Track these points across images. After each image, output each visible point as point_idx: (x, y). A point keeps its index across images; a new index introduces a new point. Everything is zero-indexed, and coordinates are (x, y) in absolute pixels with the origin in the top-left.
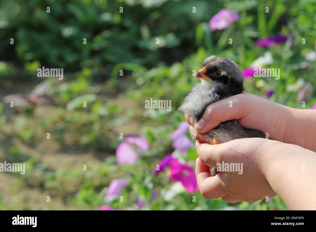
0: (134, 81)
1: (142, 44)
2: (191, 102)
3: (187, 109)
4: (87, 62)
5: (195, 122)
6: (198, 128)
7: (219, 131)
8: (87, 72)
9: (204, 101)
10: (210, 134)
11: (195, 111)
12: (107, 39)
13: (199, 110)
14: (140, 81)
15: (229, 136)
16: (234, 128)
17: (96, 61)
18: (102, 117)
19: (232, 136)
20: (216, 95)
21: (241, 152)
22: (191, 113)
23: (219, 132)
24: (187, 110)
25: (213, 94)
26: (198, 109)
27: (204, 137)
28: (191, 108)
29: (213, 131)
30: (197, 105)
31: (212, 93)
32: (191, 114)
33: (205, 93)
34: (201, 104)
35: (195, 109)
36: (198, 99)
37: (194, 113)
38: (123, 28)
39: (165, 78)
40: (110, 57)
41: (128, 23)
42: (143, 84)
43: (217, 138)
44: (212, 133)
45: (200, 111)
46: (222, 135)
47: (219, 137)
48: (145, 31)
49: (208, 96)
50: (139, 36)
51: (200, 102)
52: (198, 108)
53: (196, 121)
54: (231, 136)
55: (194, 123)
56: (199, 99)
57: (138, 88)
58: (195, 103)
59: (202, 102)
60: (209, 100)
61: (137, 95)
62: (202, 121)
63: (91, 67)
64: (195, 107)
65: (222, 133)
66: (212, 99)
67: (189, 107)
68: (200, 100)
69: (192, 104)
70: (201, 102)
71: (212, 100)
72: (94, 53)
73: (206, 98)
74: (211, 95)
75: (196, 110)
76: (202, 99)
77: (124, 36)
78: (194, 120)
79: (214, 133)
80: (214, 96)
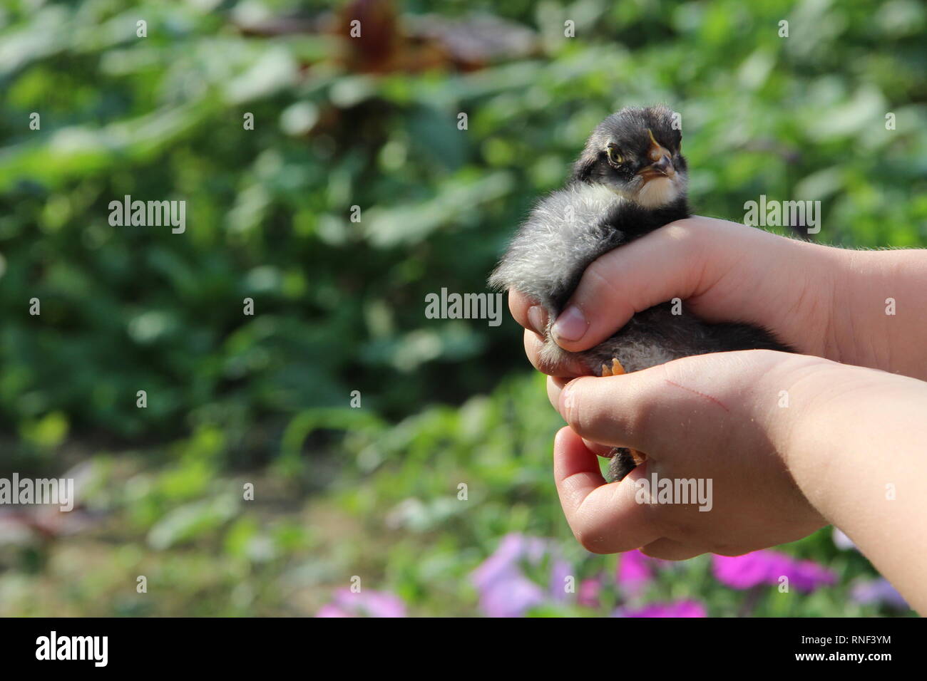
0: (350, 459)
1: (370, 354)
2: (537, 256)
3: (522, 279)
4: (208, 412)
5: (551, 318)
6: (562, 336)
7: (630, 339)
8: (208, 440)
9: (577, 249)
10: (601, 352)
11: (547, 285)
12: (267, 342)
13: (561, 279)
14: (369, 457)
15: (662, 353)
16: (675, 326)
17: (236, 408)
18: (257, 569)
19: (673, 350)
20: (613, 232)
21: (707, 393)
22: (538, 292)
23: (629, 344)
24: (522, 282)
25: (603, 230)
26: (557, 278)
27: (582, 362)
28: (537, 277)
29: (608, 343)
30: (555, 265)
31: (599, 225)
32: (536, 295)
33: (578, 225)
34: (568, 260)
35: (550, 276)
36: (556, 245)
37: (546, 291)
38: (311, 311)
39: (444, 443)
40: (275, 394)
41: (328, 294)
42: (379, 468)
43: (625, 360)
44: (606, 350)
45: (564, 282)
46: (641, 351)
47: (633, 357)
48: (379, 318)
49: (587, 233)
50: (361, 331)
51: (564, 254)
52: (559, 271)
53: (554, 315)
54: (670, 352)
55: (547, 324)
56: (561, 244)
57: (365, 476)
58: (550, 259)
59: (570, 254)
60: (592, 244)
61: (362, 499)
62: (574, 312)
63: (222, 425)
64: (547, 271)
65: (640, 344)
66: (601, 243)
67: (527, 273)
68: (564, 246)
69: (537, 262)
70: (566, 253)
71: (602, 246)
72: (227, 386)
73: (582, 241)
74: (598, 233)
75: (551, 279)
76: (571, 246)
77: (317, 336)
78: (546, 313)
79: (614, 348)
80: (605, 233)
